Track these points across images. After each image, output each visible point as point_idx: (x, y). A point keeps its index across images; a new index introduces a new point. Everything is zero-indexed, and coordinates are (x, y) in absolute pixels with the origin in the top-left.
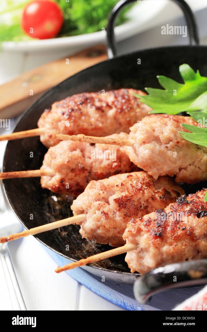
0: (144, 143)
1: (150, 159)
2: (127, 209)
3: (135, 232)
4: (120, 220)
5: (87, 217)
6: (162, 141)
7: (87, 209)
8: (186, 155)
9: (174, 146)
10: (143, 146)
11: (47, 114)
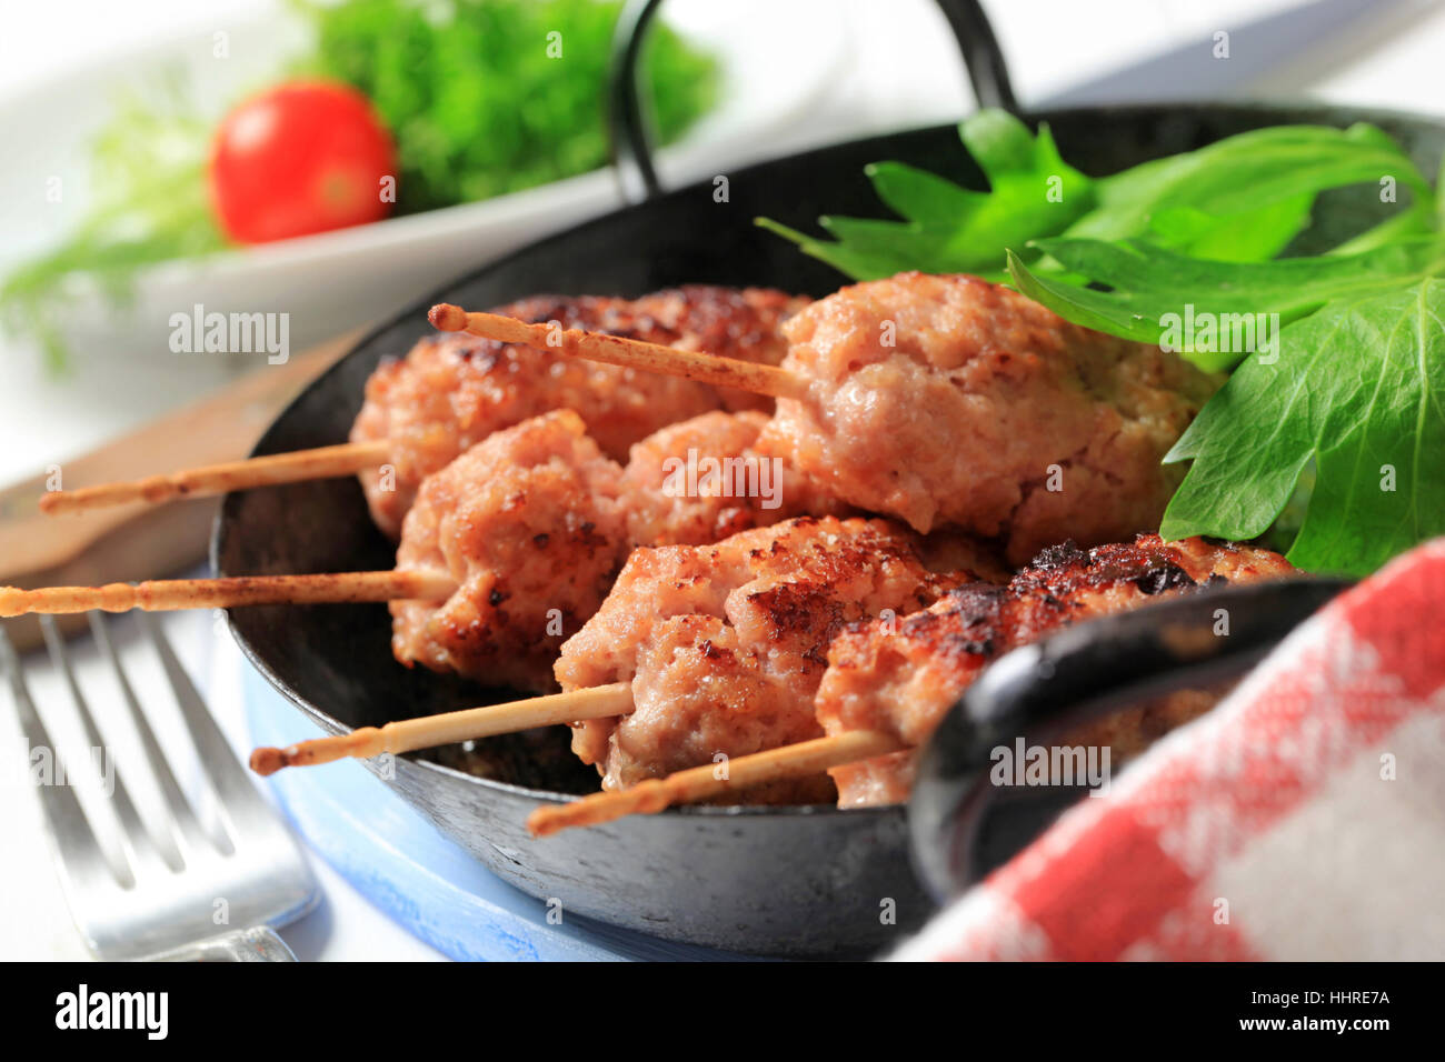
0: (855, 366)
1: (889, 429)
2: (813, 635)
3: (868, 669)
4: (788, 681)
5: (634, 691)
6: (931, 358)
7: (632, 654)
8: (1049, 416)
9: (989, 377)
10: (851, 378)
11: (395, 372)
